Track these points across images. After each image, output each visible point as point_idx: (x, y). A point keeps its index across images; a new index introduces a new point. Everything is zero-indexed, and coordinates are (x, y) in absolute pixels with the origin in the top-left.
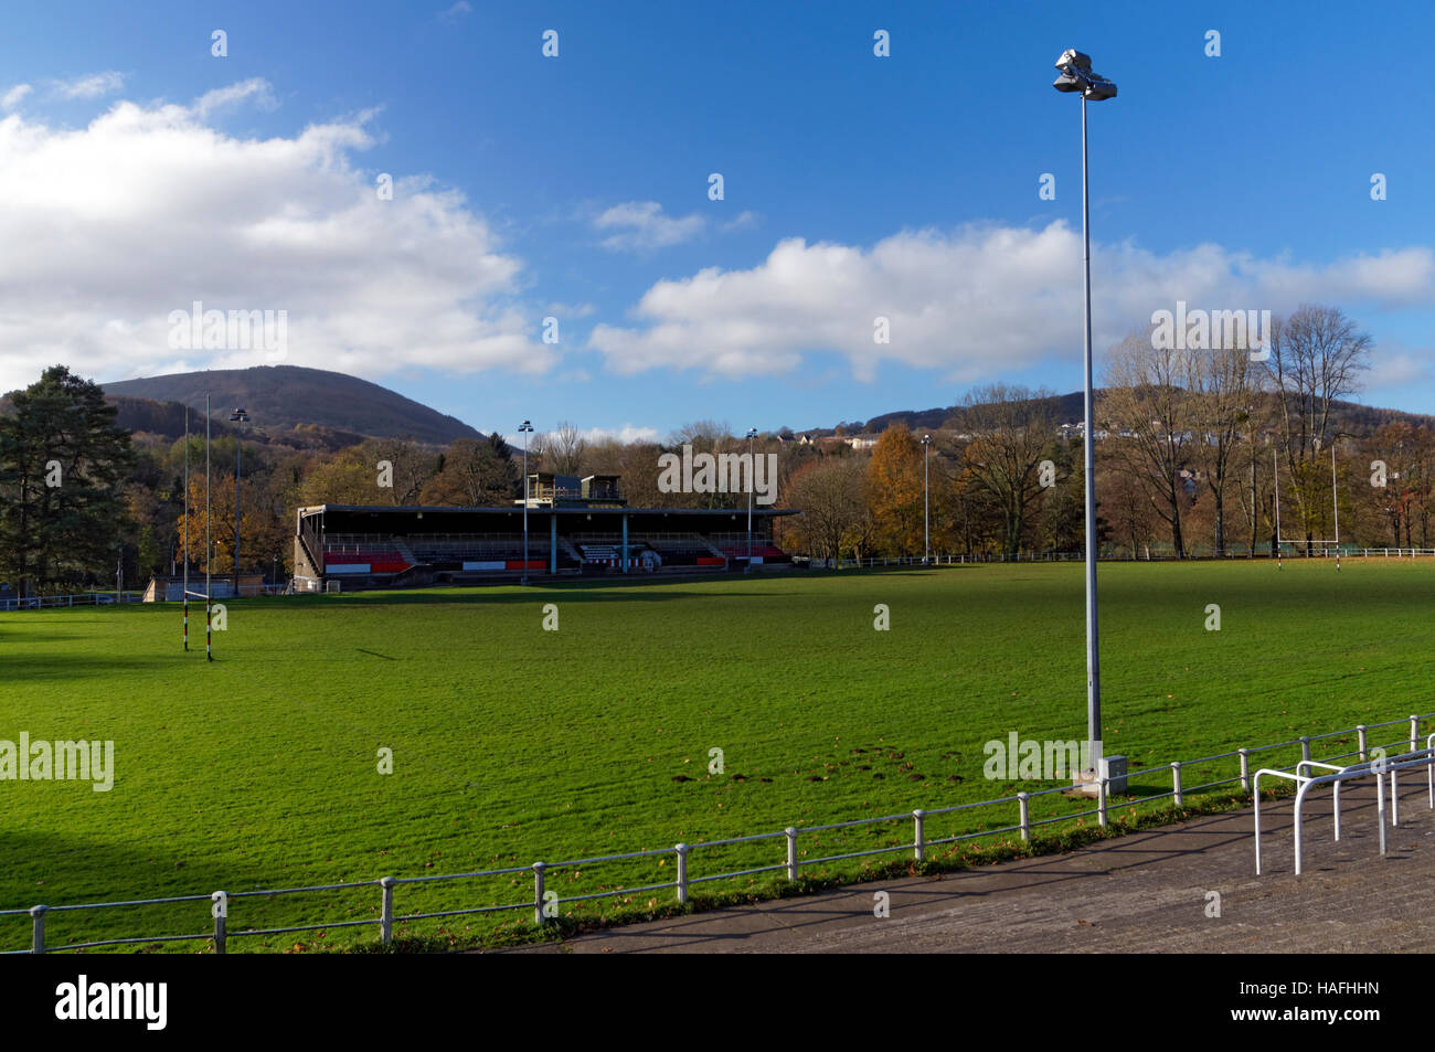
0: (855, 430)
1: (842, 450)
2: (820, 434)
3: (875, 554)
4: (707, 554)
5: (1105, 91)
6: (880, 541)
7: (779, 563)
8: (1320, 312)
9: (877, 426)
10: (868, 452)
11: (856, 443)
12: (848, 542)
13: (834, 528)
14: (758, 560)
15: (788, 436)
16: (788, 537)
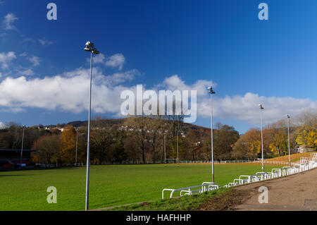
0: (62, 126)
1: (58, 132)
2: (53, 127)
4: (7, 163)
6: (63, 159)
7: (32, 166)
9: (70, 124)
10: (64, 133)
11: (62, 130)
12: (54, 159)
13: (50, 155)
14: (24, 165)
15: (41, 127)
16: (35, 158)
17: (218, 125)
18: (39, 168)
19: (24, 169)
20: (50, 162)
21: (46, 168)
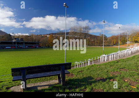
1: (46, 36)
2: (44, 35)
3: (49, 46)
5: (68, 7)
7: (40, 47)
11: (48, 36)
12: (47, 45)
13: (45, 44)
15: (41, 35)
16: (41, 45)
18: (42, 48)
19: (38, 48)
20: (45, 46)
21: (44, 48)
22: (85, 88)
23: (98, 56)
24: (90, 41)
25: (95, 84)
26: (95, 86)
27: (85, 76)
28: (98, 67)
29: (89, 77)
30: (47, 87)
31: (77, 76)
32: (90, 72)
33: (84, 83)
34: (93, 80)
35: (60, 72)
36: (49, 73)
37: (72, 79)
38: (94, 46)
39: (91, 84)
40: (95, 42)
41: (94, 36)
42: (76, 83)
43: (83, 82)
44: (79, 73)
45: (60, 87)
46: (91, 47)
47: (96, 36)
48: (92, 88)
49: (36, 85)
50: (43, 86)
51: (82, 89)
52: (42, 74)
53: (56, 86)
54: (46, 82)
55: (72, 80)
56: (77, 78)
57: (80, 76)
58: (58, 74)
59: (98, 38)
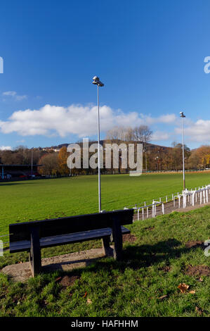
0: (55, 148)
1: (53, 152)
2: (48, 148)
3: (59, 174)
4: (22, 175)
5: (102, 85)
6: (61, 171)
7: (39, 177)
8: (144, 127)
9: (60, 147)
10: (58, 152)
11: (55, 150)
12: (54, 171)
13: (51, 169)
14: (34, 176)
15: (40, 149)
16: (41, 171)
17: (174, 143)
18: (44, 178)
19: (34, 179)
20: (51, 174)
21: (49, 178)
22: (168, 265)
23: (173, 193)
24: (151, 160)
25: (187, 256)
26: (188, 259)
27: (160, 239)
28: (185, 217)
29: (169, 240)
30: (82, 265)
31: (141, 239)
32: (170, 229)
33: (162, 254)
34: (181, 247)
35: (108, 231)
36: (84, 234)
37: (134, 245)
38: (162, 170)
39: (179, 256)
40: (164, 161)
41: (161, 147)
42: (145, 254)
43: (160, 251)
44: (145, 233)
45: (112, 263)
46: (155, 173)
47: (164, 148)
48: (183, 264)
49: (56, 261)
50: (73, 262)
51: (161, 266)
52: (71, 236)
53: (103, 261)
54: (77, 253)
55: (134, 247)
56: (143, 242)
57: (149, 239)
58: (105, 234)
59: (170, 152)
